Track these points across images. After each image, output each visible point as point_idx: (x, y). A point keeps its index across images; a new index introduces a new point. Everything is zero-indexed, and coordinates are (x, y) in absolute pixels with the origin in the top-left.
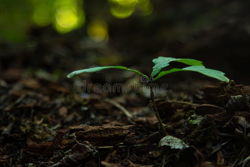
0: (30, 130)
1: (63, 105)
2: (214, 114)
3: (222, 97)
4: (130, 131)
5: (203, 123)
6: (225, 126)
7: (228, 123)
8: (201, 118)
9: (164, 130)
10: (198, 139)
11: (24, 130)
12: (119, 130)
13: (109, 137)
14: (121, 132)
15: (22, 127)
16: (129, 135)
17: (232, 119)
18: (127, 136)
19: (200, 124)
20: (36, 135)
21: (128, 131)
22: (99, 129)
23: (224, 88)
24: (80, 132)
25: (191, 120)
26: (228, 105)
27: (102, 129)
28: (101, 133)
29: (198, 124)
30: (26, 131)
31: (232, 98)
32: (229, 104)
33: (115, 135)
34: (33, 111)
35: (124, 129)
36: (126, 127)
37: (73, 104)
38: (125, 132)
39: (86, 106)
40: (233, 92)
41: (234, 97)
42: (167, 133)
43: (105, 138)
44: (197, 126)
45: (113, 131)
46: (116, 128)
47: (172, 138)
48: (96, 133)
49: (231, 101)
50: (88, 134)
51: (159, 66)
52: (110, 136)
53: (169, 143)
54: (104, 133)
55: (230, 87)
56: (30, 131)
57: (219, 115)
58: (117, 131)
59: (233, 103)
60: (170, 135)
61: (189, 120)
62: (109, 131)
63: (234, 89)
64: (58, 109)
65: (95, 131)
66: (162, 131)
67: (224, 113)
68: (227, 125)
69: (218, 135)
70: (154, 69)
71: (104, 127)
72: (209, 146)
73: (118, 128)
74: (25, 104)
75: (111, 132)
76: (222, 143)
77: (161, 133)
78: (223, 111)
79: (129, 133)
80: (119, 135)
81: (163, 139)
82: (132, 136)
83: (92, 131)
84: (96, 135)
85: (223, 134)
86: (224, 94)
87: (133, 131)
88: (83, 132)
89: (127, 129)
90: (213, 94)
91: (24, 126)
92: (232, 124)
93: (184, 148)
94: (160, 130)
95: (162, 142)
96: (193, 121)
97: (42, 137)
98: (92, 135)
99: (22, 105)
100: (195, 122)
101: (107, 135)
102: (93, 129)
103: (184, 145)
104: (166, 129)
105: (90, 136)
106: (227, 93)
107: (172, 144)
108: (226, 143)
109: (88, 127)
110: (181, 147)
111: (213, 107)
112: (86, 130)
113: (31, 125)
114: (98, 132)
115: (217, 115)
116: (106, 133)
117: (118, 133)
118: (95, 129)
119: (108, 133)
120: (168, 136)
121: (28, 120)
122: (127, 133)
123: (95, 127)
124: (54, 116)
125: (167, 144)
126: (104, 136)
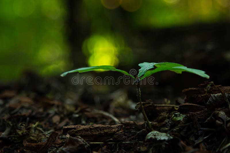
0: (26, 132)
1: (56, 114)
2: (196, 112)
3: (203, 96)
4: (118, 129)
5: (186, 119)
6: (206, 121)
7: (208, 119)
8: (184, 116)
9: (150, 126)
10: (182, 133)
11: (20, 133)
12: (108, 129)
13: (99, 134)
14: (110, 130)
15: (18, 130)
16: (117, 133)
17: (212, 114)
18: (116, 133)
19: (183, 120)
20: (31, 137)
21: (117, 129)
22: (90, 128)
23: (205, 89)
24: (72, 130)
25: (175, 117)
26: (208, 103)
27: (93, 128)
28: (92, 131)
29: (182, 120)
30: (22, 133)
31: (212, 96)
32: (210, 101)
33: (105, 133)
34: (28, 119)
35: (113, 127)
36: (115, 126)
37: (65, 113)
38: (114, 130)
39: (77, 113)
40: (213, 92)
41: (214, 95)
42: (152, 129)
43: (96, 135)
44: (180, 122)
45: (103, 129)
46: (106, 126)
47: (158, 132)
48: (87, 131)
49: (211, 99)
50: (80, 133)
51: (145, 69)
52: (101, 133)
53: (155, 136)
54: (95, 131)
55: (210, 87)
56: (26, 134)
57: (201, 113)
58: (107, 129)
59: (213, 100)
60: (156, 130)
61: (173, 117)
62: (100, 129)
63: (213, 89)
64: (51, 118)
65: (86, 130)
66: (148, 127)
67: (205, 111)
68: (208, 120)
69: (200, 130)
70: (140, 71)
71: (95, 126)
72: (192, 139)
73: (108, 126)
74: (20, 113)
75: (101, 130)
76: (204, 137)
77: (147, 130)
78: (204, 109)
79: (118, 131)
80: (109, 132)
81: (150, 133)
82: (121, 133)
83: (84, 129)
84: (87, 133)
85: (205, 129)
86: (205, 94)
87: (122, 129)
88: (75, 130)
89: (116, 128)
90: (195, 95)
91: (20, 130)
92: (212, 119)
93: (169, 138)
94: (146, 127)
95: (149, 136)
96: (177, 118)
97: (37, 139)
98: (84, 133)
99: (18, 114)
100: (179, 119)
101: (97, 133)
102: (84, 128)
103: (169, 137)
104: (152, 125)
105: (82, 134)
106: (207, 93)
107: (158, 137)
108: (207, 137)
109: (80, 126)
110: (166, 138)
111: (195, 106)
112: (78, 129)
113: (27, 128)
114: (89, 130)
115: (199, 113)
116: (96, 131)
117: (108, 131)
118: (87, 127)
119: (98, 131)
120: (154, 131)
121: (24, 123)
122: (116, 131)
123: (86, 126)
124: (48, 123)
125: (153, 137)
126: (94, 133)
